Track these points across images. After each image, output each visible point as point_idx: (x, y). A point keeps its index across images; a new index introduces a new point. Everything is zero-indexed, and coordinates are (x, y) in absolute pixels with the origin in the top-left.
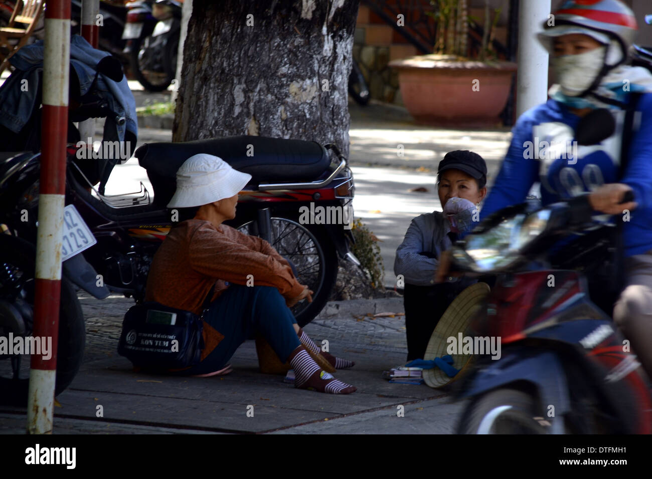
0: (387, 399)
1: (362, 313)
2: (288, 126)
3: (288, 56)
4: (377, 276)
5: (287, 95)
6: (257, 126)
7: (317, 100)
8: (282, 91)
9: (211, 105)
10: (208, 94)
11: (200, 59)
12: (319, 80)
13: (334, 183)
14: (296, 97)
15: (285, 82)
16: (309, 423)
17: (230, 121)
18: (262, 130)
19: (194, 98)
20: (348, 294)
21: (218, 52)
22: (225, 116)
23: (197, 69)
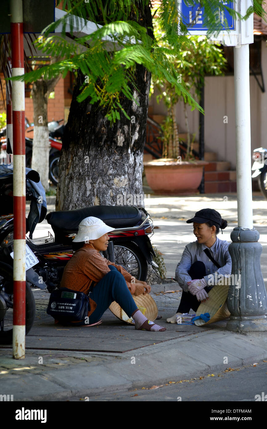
0: (182, 333)
1: (159, 291)
2: (114, 199)
3: (112, 165)
4: (163, 272)
5: (113, 184)
6: (99, 200)
7: (127, 186)
8: (110, 182)
9: (75, 191)
10: (73, 186)
11: (68, 169)
12: (128, 176)
13: (144, 227)
14: (117, 185)
15: (111, 178)
16: (147, 346)
17: (85, 199)
18: (101, 202)
19: (66, 188)
20: (150, 282)
21: (77, 165)
22: (82, 196)
23: (67, 173)
